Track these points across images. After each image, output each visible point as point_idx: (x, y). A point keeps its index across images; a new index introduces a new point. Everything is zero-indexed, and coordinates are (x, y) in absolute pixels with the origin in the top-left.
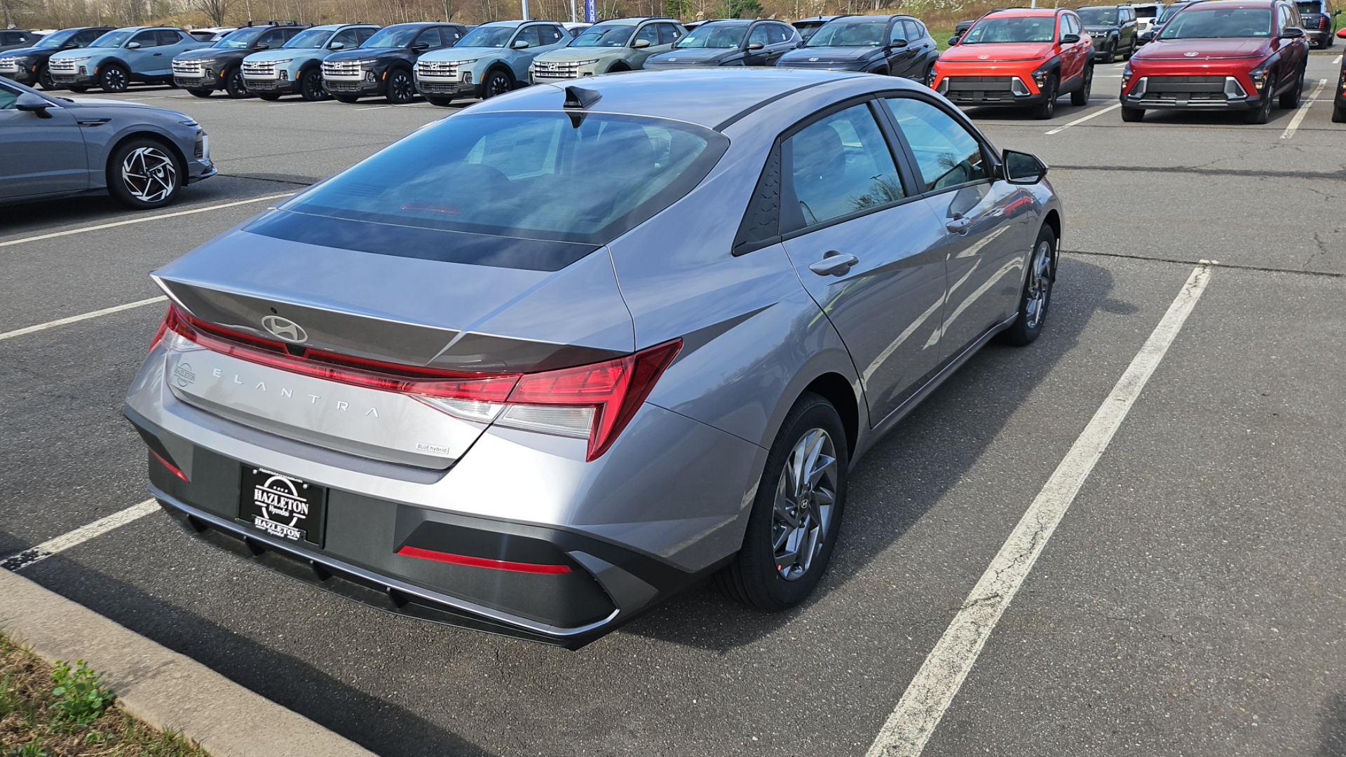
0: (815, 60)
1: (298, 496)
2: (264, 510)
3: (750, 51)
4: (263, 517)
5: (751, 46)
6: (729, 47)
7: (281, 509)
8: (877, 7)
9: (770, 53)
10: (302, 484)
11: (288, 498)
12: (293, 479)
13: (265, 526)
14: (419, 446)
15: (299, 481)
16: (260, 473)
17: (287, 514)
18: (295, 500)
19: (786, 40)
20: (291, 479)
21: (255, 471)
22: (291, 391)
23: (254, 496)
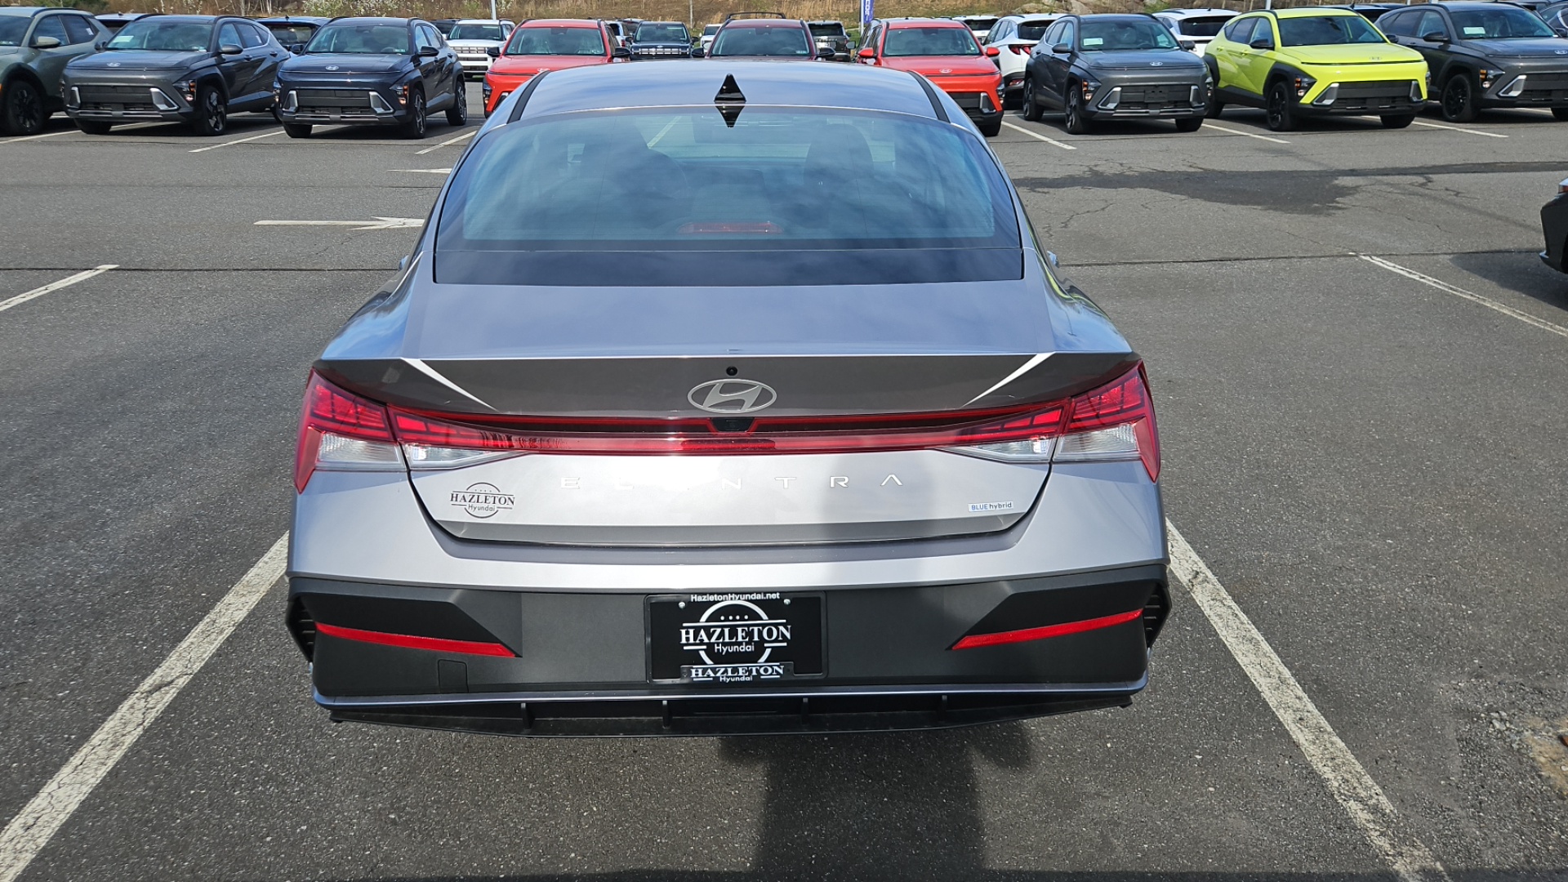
0: (334, 69)
1: (770, 619)
2: (703, 654)
3: (224, 56)
4: (705, 664)
5: (224, 49)
6: (193, 50)
7: (740, 644)
8: (269, 9)
9: (248, 59)
10: (782, 599)
11: (748, 626)
12: (759, 597)
13: (712, 675)
14: (973, 507)
15: (774, 596)
16: (689, 604)
17: (751, 648)
18: (764, 626)
19: (263, 43)
20: (751, 597)
21: (682, 605)
22: (739, 481)
23: (681, 640)
